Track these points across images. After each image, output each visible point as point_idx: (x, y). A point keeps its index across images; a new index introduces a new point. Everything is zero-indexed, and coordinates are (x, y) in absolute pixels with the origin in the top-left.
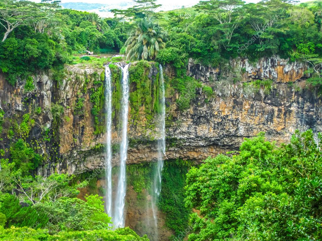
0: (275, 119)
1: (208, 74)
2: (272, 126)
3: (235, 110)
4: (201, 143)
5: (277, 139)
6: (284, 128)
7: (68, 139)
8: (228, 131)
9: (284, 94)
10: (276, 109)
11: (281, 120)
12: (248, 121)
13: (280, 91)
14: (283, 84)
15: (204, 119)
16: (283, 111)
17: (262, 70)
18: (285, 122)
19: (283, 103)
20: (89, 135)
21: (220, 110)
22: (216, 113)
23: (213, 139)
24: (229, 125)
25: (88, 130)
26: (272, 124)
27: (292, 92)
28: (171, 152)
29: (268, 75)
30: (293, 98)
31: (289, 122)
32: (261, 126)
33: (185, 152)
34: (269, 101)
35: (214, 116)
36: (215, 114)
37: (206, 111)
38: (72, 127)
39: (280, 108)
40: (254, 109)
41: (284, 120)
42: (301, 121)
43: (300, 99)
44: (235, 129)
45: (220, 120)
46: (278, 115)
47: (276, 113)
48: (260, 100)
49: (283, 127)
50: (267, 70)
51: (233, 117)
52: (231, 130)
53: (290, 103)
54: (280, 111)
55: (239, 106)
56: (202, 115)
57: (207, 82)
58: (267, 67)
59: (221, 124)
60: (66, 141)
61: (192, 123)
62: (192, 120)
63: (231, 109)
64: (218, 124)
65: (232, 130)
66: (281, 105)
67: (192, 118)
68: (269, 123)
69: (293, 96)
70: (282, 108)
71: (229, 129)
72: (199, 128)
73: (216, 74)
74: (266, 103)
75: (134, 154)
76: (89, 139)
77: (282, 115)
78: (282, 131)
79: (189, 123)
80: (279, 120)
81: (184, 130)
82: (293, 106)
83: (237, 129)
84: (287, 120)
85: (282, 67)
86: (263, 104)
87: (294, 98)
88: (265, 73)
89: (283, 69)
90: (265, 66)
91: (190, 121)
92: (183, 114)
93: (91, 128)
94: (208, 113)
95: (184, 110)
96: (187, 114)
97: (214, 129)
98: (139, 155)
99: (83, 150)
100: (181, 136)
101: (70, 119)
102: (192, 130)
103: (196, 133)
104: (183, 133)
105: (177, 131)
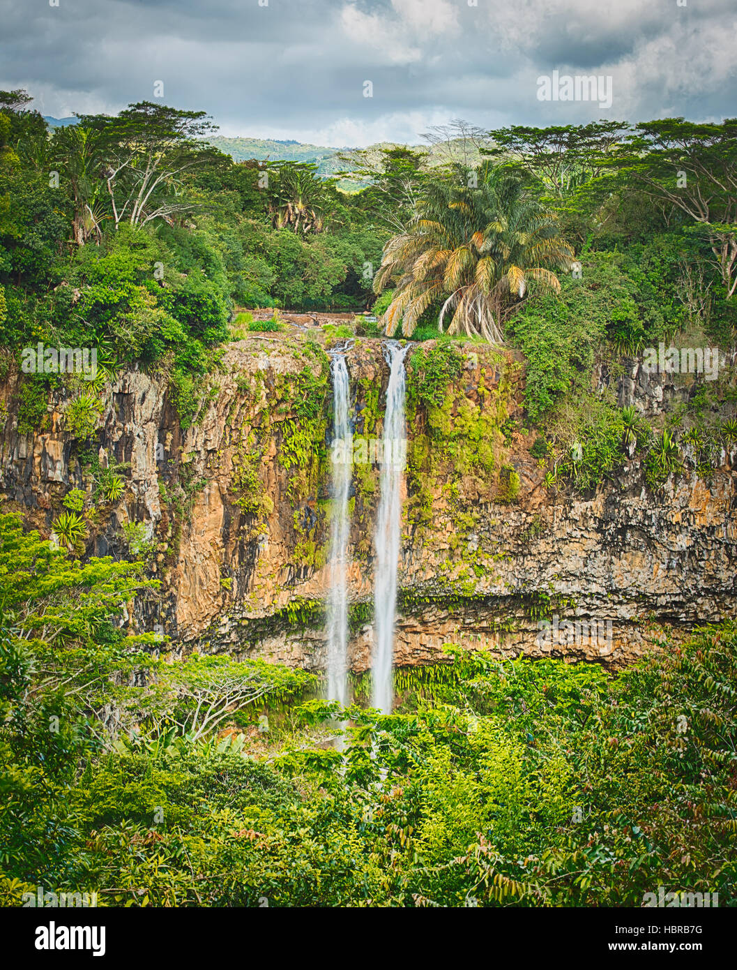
1: (658, 391)
4: (624, 612)
7: (204, 579)
8: (711, 577)
15: (636, 534)
20: (270, 569)
21: (692, 507)
22: (677, 518)
23: (663, 600)
24: (718, 557)
25: (269, 553)
28: (527, 637)
35: (669, 526)
36: (674, 521)
37: (644, 511)
38: (218, 540)
45: (689, 542)
51: (731, 533)
52: (723, 576)
56: (633, 522)
57: (653, 416)
59: (693, 553)
60: (197, 586)
61: (598, 548)
62: (599, 536)
63: (727, 506)
64: (682, 552)
65: (726, 575)
67: (598, 530)
71: (716, 571)
72: (619, 565)
73: (683, 390)
75: (409, 637)
76: (270, 583)
79: (589, 545)
81: (571, 567)
91: (592, 541)
92: (572, 514)
93: (278, 549)
94: (650, 517)
95: (576, 504)
96: (584, 515)
97: (669, 568)
98: (425, 639)
99: (250, 616)
100: (561, 587)
101: (213, 516)
102: (597, 567)
103: (610, 579)
104: (567, 576)
105: (551, 570)
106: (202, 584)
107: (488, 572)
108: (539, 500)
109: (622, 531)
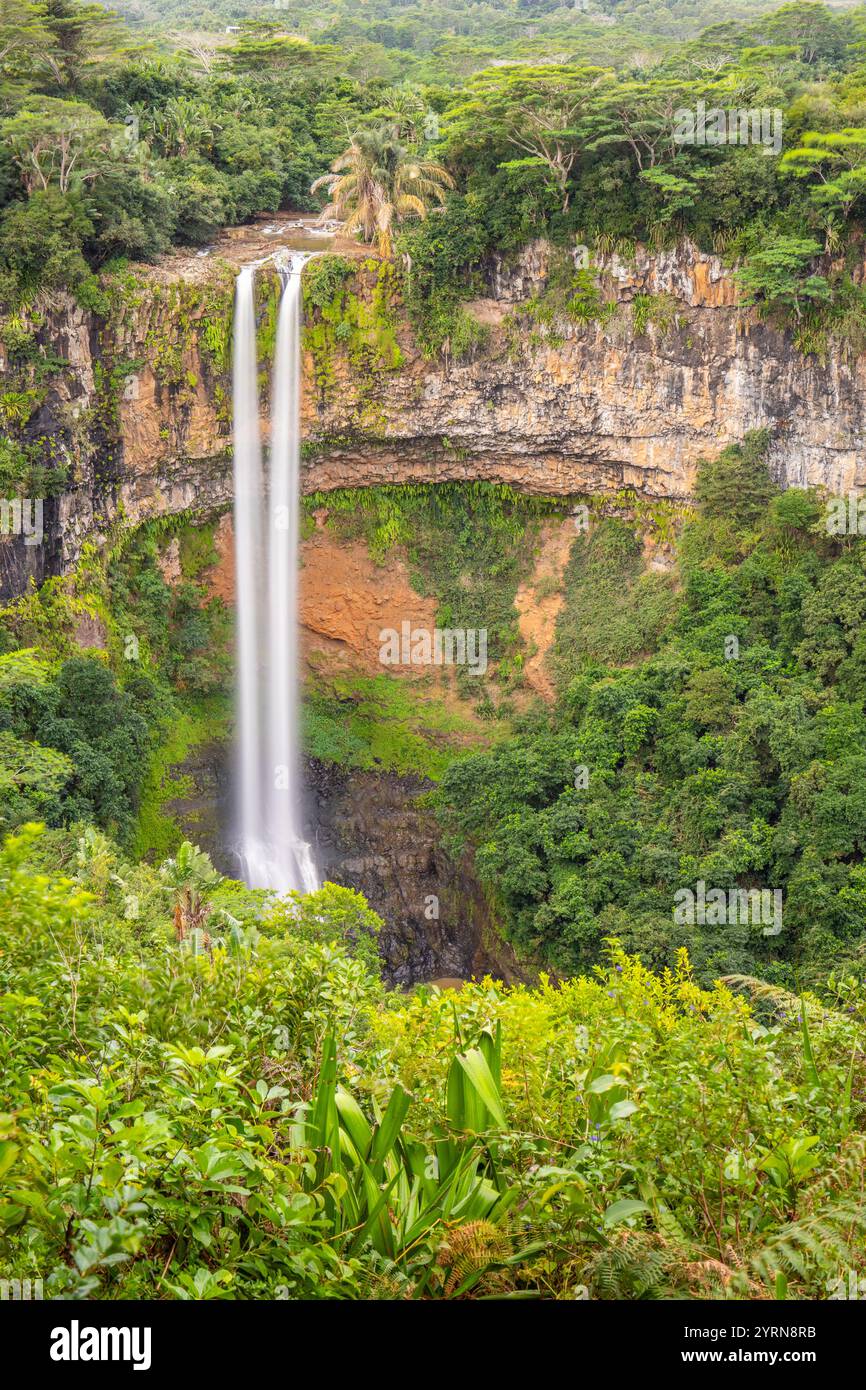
0: (687, 398)
1: (519, 282)
2: (679, 415)
3: (585, 372)
4: (517, 448)
5: (700, 447)
6: (712, 423)
7: (144, 433)
8: (574, 422)
9: (709, 335)
10: (688, 372)
11: (703, 402)
12: (621, 400)
13: (698, 327)
14: (709, 311)
15: (511, 391)
16: (707, 380)
17: (656, 274)
18: (714, 407)
19: (706, 359)
20: (202, 424)
21: (548, 370)
22: (538, 378)
23: (540, 440)
24: (576, 407)
25: (200, 413)
26: (680, 410)
27: (729, 333)
28: (452, 466)
29: (668, 288)
30: (733, 348)
31: (725, 406)
32: (655, 414)
33: (488, 467)
34: (671, 354)
35: (533, 384)
36: (537, 380)
37: (512, 374)
38: (153, 405)
39: (699, 369)
40: (633, 372)
41: (711, 402)
42: (756, 406)
43: (752, 351)
44: (590, 418)
45: (552, 396)
46: (696, 387)
47: (689, 384)
48: (646, 349)
49: (709, 418)
50: (667, 275)
51: (582, 389)
52: (583, 421)
53: (724, 359)
54: (698, 377)
55: (594, 362)
56: (504, 383)
57: (517, 301)
58: (666, 267)
59: (557, 404)
60: (139, 438)
61: (478, 402)
62: (479, 393)
63: (575, 369)
64: (547, 404)
65: (585, 421)
66: (702, 364)
67: (477, 388)
68: (673, 406)
69: (733, 342)
70: (705, 372)
71: (577, 417)
72: (502, 414)
73: (540, 281)
74: (664, 358)
75: (358, 467)
76: (204, 434)
77: (706, 389)
78: (708, 427)
79: (472, 400)
80: (696, 399)
81: (461, 416)
82: (735, 368)
83: (596, 419)
84: (719, 401)
85: (705, 266)
86: (657, 361)
87: (736, 347)
88: (662, 283)
89: (707, 272)
90: (662, 265)
91: (473, 397)
92: (452, 377)
93: (206, 409)
94: (518, 378)
95: (455, 370)
96: (462, 378)
97: (539, 416)
98: (371, 468)
99: (193, 457)
100: (458, 431)
101: (147, 388)
102: (482, 416)
103: (495, 424)
104: (459, 423)
105: (445, 419)
106: (142, 436)
107: (393, 421)
108: (420, 368)
109: (498, 388)
